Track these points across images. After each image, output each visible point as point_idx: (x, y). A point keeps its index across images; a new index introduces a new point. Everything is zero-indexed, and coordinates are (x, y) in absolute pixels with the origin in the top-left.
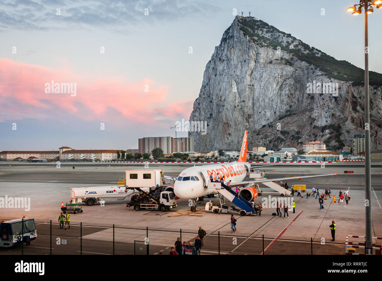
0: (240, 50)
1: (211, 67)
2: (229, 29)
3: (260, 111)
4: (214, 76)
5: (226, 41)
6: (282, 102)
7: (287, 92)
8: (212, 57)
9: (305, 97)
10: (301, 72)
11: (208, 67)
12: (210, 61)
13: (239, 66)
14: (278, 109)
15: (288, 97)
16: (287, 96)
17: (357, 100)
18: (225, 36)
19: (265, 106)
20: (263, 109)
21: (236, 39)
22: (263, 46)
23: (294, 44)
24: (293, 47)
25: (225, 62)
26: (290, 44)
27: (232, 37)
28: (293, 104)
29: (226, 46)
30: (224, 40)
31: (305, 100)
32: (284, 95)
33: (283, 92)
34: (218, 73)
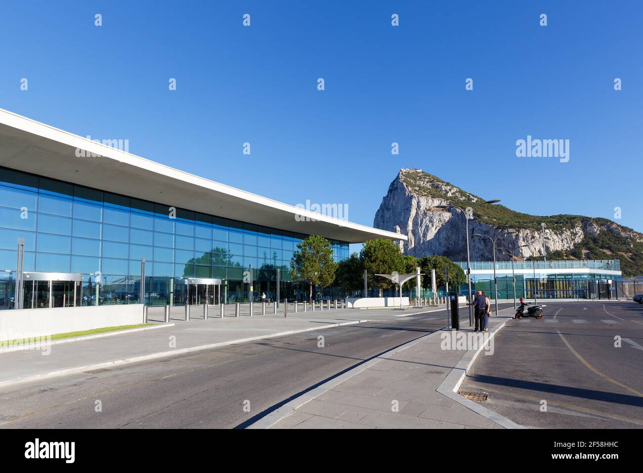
0: (403, 200)
1: (380, 215)
2: (394, 181)
3: (420, 253)
4: (382, 223)
5: (392, 192)
6: (440, 244)
7: (445, 235)
8: (381, 206)
9: (460, 240)
10: (457, 217)
11: (377, 215)
12: (379, 210)
13: (403, 213)
14: (436, 250)
15: (446, 239)
16: (444, 239)
17: (501, 242)
18: (391, 188)
19: (425, 248)
20: (424, 251)
21: (399, 191)
22: (422, 195)
23: (452, 191)
24: (451, 195)
25: (391, 211)
26: (447, 192)
27: (397, 188)
28: (450, 246)
29: (392, 196)
30: (390, 191)
31: (460, 242)
32: (442, 238)
33: (441, 236)
34: (385, 220)
